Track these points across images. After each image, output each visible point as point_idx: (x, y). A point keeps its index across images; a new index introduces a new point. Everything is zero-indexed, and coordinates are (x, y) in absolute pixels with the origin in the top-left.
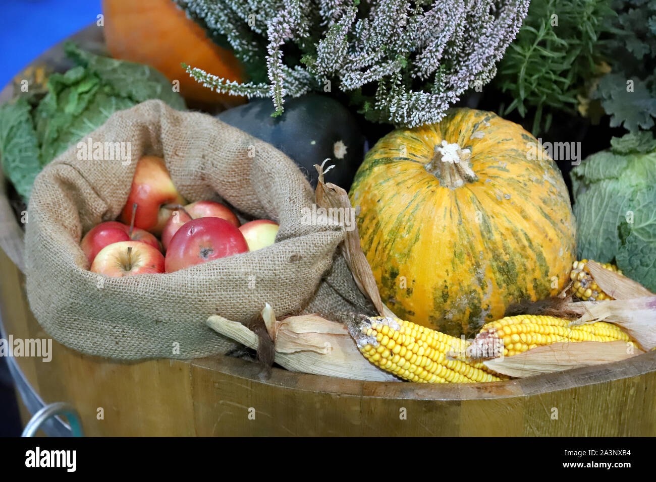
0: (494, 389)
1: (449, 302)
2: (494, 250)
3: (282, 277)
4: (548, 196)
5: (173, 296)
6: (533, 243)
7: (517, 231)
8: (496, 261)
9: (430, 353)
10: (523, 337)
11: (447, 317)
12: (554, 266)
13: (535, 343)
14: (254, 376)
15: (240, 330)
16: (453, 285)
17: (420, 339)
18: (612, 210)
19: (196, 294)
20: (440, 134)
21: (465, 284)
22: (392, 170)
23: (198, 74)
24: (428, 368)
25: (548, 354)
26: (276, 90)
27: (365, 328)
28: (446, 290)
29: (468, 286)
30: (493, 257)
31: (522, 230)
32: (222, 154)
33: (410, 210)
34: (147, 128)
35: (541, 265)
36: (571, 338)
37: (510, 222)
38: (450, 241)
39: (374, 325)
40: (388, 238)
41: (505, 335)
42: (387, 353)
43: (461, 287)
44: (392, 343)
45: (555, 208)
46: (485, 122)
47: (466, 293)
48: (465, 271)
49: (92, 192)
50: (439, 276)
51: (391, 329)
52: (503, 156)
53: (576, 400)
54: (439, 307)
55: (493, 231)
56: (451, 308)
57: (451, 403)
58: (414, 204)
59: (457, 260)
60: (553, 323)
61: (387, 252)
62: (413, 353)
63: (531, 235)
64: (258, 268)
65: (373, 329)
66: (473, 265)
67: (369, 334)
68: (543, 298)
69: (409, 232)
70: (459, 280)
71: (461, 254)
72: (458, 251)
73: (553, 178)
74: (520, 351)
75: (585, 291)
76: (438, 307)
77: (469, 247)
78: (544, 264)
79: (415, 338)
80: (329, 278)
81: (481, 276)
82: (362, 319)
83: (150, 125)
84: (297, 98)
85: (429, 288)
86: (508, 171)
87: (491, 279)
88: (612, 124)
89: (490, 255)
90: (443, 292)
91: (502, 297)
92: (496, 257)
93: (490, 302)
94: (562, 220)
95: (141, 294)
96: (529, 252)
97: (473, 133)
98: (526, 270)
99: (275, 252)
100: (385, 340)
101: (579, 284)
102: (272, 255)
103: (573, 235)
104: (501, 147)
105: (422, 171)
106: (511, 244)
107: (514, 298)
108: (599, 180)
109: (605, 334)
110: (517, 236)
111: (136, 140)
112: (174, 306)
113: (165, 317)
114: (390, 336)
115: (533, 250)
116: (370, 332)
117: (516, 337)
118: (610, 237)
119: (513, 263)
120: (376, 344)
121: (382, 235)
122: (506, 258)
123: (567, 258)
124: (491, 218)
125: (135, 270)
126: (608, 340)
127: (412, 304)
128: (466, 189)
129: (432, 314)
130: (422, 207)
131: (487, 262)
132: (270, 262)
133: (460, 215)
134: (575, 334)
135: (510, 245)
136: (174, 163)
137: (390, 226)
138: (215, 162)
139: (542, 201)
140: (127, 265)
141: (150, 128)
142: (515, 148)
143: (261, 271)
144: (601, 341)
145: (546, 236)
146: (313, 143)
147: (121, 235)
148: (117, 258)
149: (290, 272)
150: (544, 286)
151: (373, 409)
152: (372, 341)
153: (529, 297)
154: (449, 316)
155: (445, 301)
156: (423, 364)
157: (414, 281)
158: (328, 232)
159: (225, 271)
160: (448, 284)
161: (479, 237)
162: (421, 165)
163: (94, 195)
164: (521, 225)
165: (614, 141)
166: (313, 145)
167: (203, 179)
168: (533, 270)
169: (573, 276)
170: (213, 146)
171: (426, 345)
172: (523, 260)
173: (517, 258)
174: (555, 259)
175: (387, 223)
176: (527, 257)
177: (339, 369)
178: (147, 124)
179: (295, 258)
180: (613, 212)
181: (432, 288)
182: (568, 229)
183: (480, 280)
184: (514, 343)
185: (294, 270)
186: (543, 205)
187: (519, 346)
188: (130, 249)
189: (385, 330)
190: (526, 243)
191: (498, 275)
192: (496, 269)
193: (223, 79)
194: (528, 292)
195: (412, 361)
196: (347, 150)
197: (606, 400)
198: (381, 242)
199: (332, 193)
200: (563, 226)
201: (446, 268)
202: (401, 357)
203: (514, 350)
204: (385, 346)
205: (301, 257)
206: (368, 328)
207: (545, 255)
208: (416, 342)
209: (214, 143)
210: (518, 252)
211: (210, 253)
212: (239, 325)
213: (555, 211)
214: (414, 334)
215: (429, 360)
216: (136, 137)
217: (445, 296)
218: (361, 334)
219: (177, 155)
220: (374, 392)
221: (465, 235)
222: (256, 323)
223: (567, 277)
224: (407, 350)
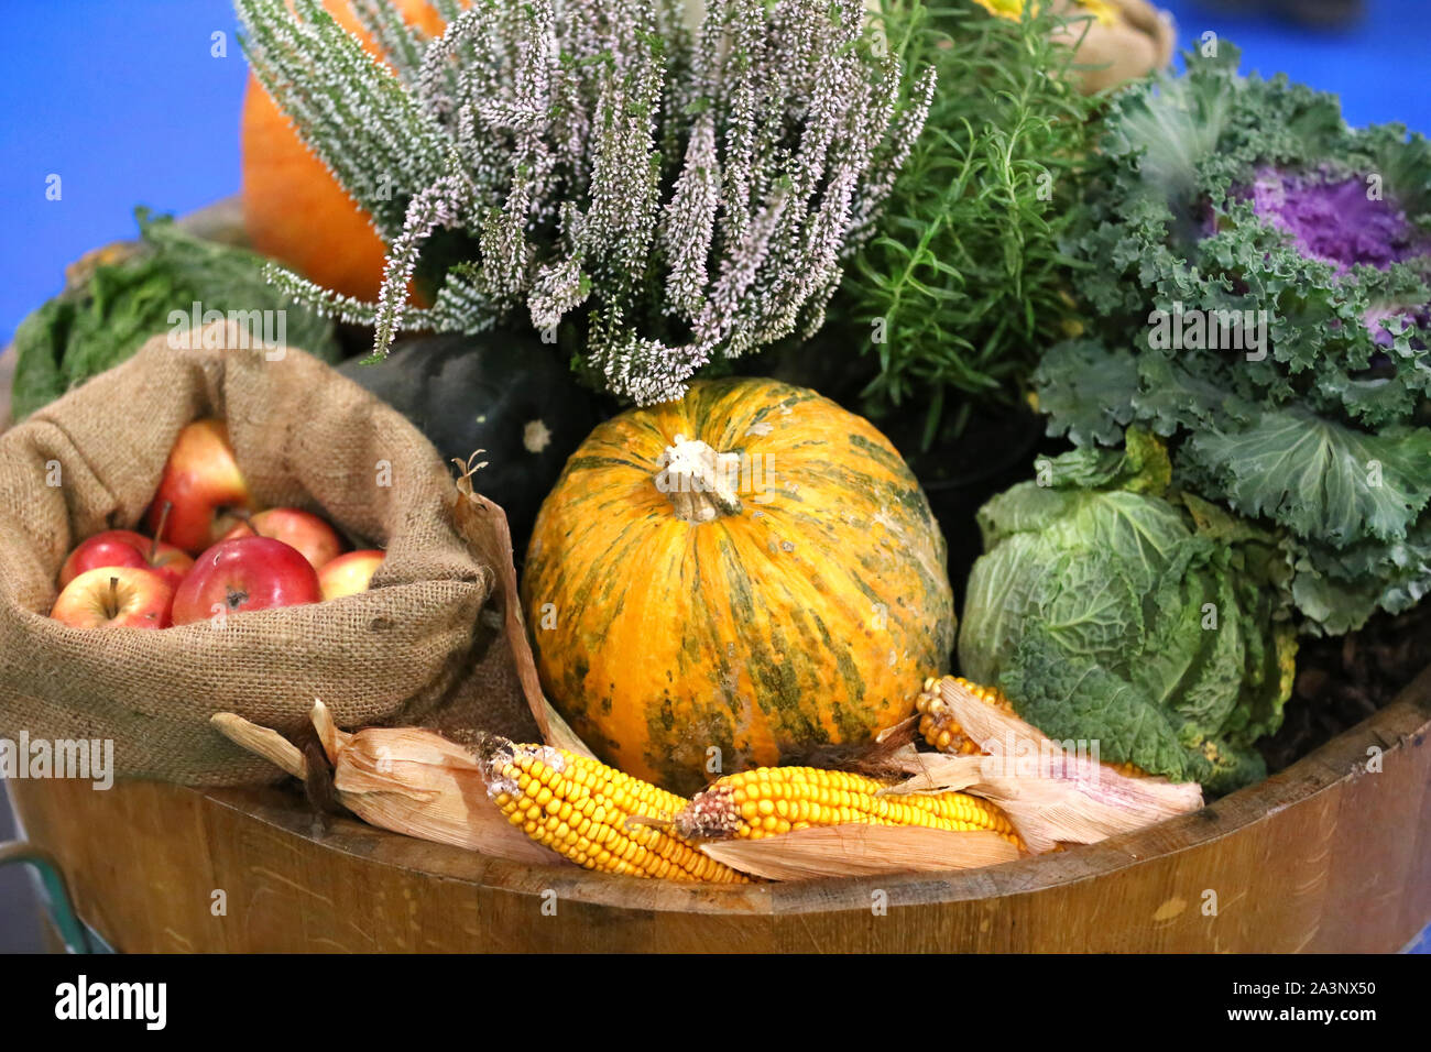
0: (722, 897)
1: (674, 731)
2: (755, 643)
3: (356, 655)
4: (874, 553)
5: (160, 672)
6: (833, 638)
7: (802, 612)
8: (758, 663)
9: (617, 820)
10: (783, 807)
11: (674, 757)
12: (876, 683)
13: (807, 820)
14: (306, 829)
15: (273, 743)
16: (680, 699)
17: (601, 792)
18: (1021, 589)
19: (198, 671)
20: (694, 423)
21: (702, 700)
22: (596, 479)
23: (283, 281)
24: (611, 847)
25: (830, 842)
26: (385, 317)
27: (501, 762)
28: (668, 708)
29: (708, 704)
30: (753, 655)
31: (811, 610)
32: (319, 426)
33: (613, 556)
34: (201, 371)
35: (848, 679)
36: (884, 818)
37: (790, 594)
38: (676, 619)
39: (518, 758)
40: (574, 604)
41: (748, 799)
42: (535, 812)
43: (694, 704)
44: (545, 794)
45: (887, 575)
46: (783, 407)
47: (705, 717)
48: (701, 676)
49: (90, 475)
50: (654, 682)
51: (547, 769)
52: (798, 472)
53: (874, 933)
54: (659, 737)
55: (756, 609)
56: (681, 741)
57: (638, 914)
58: (620, 546)
59: (686, 654)
60: (854, 787)
61: (571, 629)
62: (584, 817)
63: (828, 620)
64: (311, 635)
65: (515, 766)
66: (715, 666)
67: (506, 772)
68: (854, 739)
69: (607, 594)
70: (690, 691)
71: (694, 644)
72: (689, 639)
73: (900, 520)
74: (775, 831)
75: (939, 734)
76: (656, 738)
77: (708, 632)
78: (854, 677)
79: (592, 791)
80: (478, 666)
81: (732, 688)
82: (498, 745)
83: (206, 364)
84: (470, 337)
85: (637, 699)
86: (800, 500)
87: (749, 694)
88: (1050, 433)
89: (748, 651)
90: (662, 710)
91: (770, 731)
92: (759, 656)
93: (750, 737)
94: (899, 599)
95: (109, 661)
96: (824, 652)
97: (752, 424)
98: (817, 684)
99: (346, 608)
100: (534, 787)
101: (930, 721)
102: (339, 614)
103: (927, 629)
104: (799, 455)
105: (647, 486)
106: (789, 633)
107: (795, 735)
108: (1011, 533)
109: (961, 815)
110: (801, 620)
111: (179, 389)
112: (163, 689)
113: (149, 707)
114: (544, 782)
115: (831, 649)
116: (508, 769)
117: (767, 806)
118: (1012, 640)
119: (791, 669)
120: (516, 793)
121: (565, 597)
122: (777, 659)
123: (908, 671)
124: (754, 585)
125: (121, 619)
126: (963, 827)
127: (612, 728)
128: (716, 525)
129: (648, 750)
130: (633, 552)
131: (741, 662)
132: (334, 626)
133: (698, 572)
134: (896, 811)
135: (786, 637)
136: (245, 435)
137: (578, 583)
138: (306, 440)
139: (859, 561)
140: (110, 606)
141: (206, 369)
142: (826, 460)
143: (317, 642)
144: (948, 828)
145: (860, 626)
146: (481, 419)
147: (128, 555)
148: (94, 595)
149: (374, 647)
150: (856, 717)
151: (500, 910)
152: (509, 788)
153: (825, 735)
154: (679, 756)
155: (668, 728)
156: (601, 838)
157: (612, 686)
158: (450, 583)
159: (252, 634)
160: (671, 697)
161: (727, 617)
162: (648, 475)
163: (94, 481)
164: (810, 602)
165: (1043, 465)
166: (481, 424)
167: (287, 469)
168: (832, 686)
169: (921, 704)
170: (305, 410)
171: (609, 804)
172: (810, 666)
173: (800, 660)
174: (878, 670)
175: (574, 576)
176: (820, 662)
177: (456, 832)
178: (202, 362)
179: (380, 624)
180: (1021, 594)
181: (643, 701)
182: (916, 618)
183: (728, 695)
184: (763, 817)
185: (379, 645)
186: (860, 569)
187: (771, 822)
188: (114, 581)
189: (536, 770)
190: (819, 636)
191: (761, 689)
192: (757, 678)
193: (330, 292)
194: (823, 726)
195: (582, 830)
196: (552, 437)
197: (934, 938)
198: (564, 610)
199: (482, 512)
200: (903, 610)
201: (667, 668)
202: (561, 821)
203: (762, 827)
204: (534, 798)
205: (392, 624)
206: (505, 762)
207: (856, 659)
208: (592, 796)
209: (308, 406)
210: (802, 651)
211: (243, 601)
212: (273, 736)
213: (886, 581)
214: (591, 782)
215: (613, 832)
216: (179, 384)
217: (668, 718)
218: (492, 774)
219: (249, 422)
220: (503, 881)
221: (703, 610)
222: (301, 732)
223: (909, 705)
224: (574, 809)
